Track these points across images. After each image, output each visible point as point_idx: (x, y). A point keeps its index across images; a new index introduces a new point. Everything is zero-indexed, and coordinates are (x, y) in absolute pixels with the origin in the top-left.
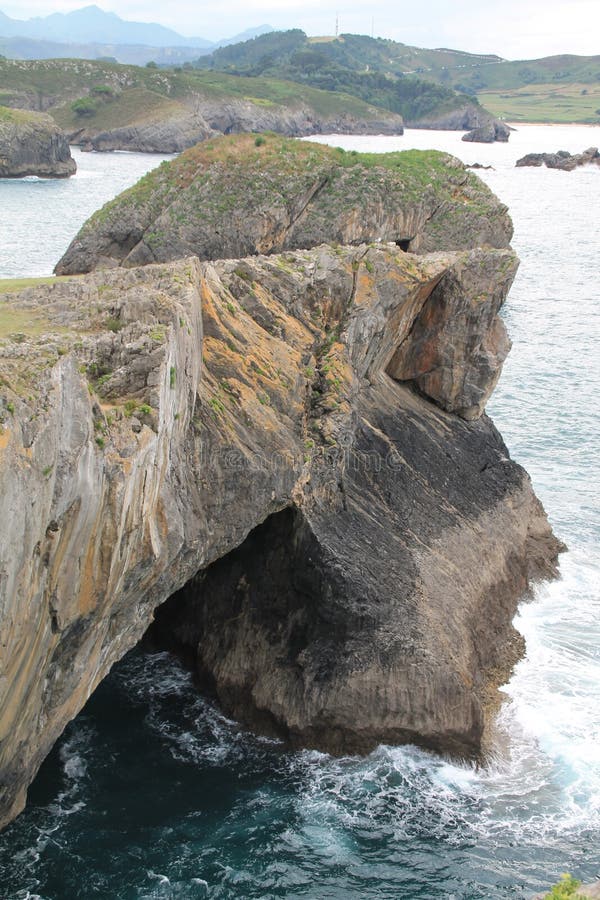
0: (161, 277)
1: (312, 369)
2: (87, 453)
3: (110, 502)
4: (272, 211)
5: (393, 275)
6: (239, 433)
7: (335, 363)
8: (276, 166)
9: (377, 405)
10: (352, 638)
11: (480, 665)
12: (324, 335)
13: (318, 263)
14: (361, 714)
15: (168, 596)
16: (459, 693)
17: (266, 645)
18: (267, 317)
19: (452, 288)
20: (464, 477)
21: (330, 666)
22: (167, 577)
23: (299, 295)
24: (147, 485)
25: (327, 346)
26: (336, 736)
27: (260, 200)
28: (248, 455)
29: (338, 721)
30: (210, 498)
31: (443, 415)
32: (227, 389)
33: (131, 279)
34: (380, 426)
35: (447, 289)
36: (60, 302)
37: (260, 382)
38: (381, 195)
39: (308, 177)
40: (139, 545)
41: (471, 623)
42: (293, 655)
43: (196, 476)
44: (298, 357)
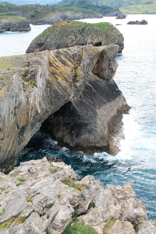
0: (39, 54)
1: (74, 72)
2: (22, 92)
3: (28, 102)
4: (71, 37)
5: (91, 51)
6: (58, 87)
7: (79, 71)
8: (72, 27)
9: (90, 79)
10: (83, 128)
11: (110, 132)
12: (76, 65)
13: (75, 49)
14: (85, 143)
15: (44, 121)
16: (105, 138)
17: (66, 130)
18: (64, 62)
19: (105, 53)
20: (108, 94)
21: (78, 134)
22: (43, 117)
23: (71, 57)
24: (36, 98)
25: (77, 67)
26: (80, 148)
27: (69, 35)
28: (59, 91)
29: (80, 145)
30: (51, 100)
31: (104, 81)
32: (55, 77)
33: (33, 55)
34: (90, 84)
35: (104, 54)
36: (18, 61)
37: (62, 76)
38: (95, 32)
39: (79, 29)
40: (35, 111)
41: (108, 124)
42: (71, 132)
43: (48, 96)
44: (70, 70)
